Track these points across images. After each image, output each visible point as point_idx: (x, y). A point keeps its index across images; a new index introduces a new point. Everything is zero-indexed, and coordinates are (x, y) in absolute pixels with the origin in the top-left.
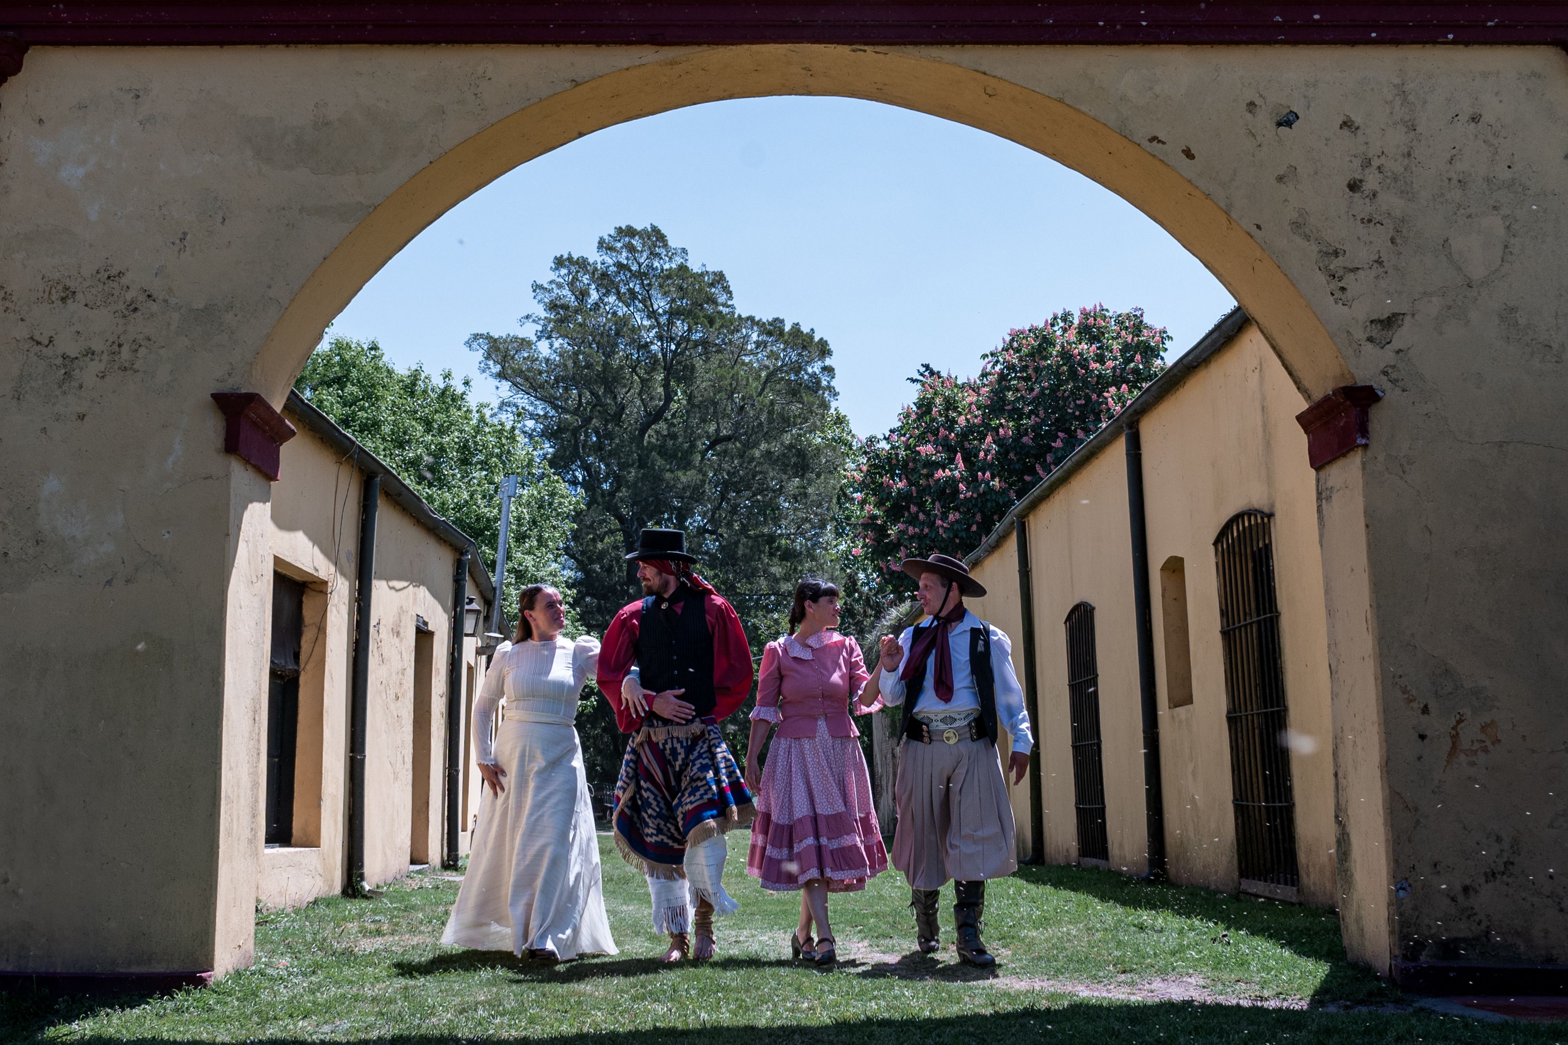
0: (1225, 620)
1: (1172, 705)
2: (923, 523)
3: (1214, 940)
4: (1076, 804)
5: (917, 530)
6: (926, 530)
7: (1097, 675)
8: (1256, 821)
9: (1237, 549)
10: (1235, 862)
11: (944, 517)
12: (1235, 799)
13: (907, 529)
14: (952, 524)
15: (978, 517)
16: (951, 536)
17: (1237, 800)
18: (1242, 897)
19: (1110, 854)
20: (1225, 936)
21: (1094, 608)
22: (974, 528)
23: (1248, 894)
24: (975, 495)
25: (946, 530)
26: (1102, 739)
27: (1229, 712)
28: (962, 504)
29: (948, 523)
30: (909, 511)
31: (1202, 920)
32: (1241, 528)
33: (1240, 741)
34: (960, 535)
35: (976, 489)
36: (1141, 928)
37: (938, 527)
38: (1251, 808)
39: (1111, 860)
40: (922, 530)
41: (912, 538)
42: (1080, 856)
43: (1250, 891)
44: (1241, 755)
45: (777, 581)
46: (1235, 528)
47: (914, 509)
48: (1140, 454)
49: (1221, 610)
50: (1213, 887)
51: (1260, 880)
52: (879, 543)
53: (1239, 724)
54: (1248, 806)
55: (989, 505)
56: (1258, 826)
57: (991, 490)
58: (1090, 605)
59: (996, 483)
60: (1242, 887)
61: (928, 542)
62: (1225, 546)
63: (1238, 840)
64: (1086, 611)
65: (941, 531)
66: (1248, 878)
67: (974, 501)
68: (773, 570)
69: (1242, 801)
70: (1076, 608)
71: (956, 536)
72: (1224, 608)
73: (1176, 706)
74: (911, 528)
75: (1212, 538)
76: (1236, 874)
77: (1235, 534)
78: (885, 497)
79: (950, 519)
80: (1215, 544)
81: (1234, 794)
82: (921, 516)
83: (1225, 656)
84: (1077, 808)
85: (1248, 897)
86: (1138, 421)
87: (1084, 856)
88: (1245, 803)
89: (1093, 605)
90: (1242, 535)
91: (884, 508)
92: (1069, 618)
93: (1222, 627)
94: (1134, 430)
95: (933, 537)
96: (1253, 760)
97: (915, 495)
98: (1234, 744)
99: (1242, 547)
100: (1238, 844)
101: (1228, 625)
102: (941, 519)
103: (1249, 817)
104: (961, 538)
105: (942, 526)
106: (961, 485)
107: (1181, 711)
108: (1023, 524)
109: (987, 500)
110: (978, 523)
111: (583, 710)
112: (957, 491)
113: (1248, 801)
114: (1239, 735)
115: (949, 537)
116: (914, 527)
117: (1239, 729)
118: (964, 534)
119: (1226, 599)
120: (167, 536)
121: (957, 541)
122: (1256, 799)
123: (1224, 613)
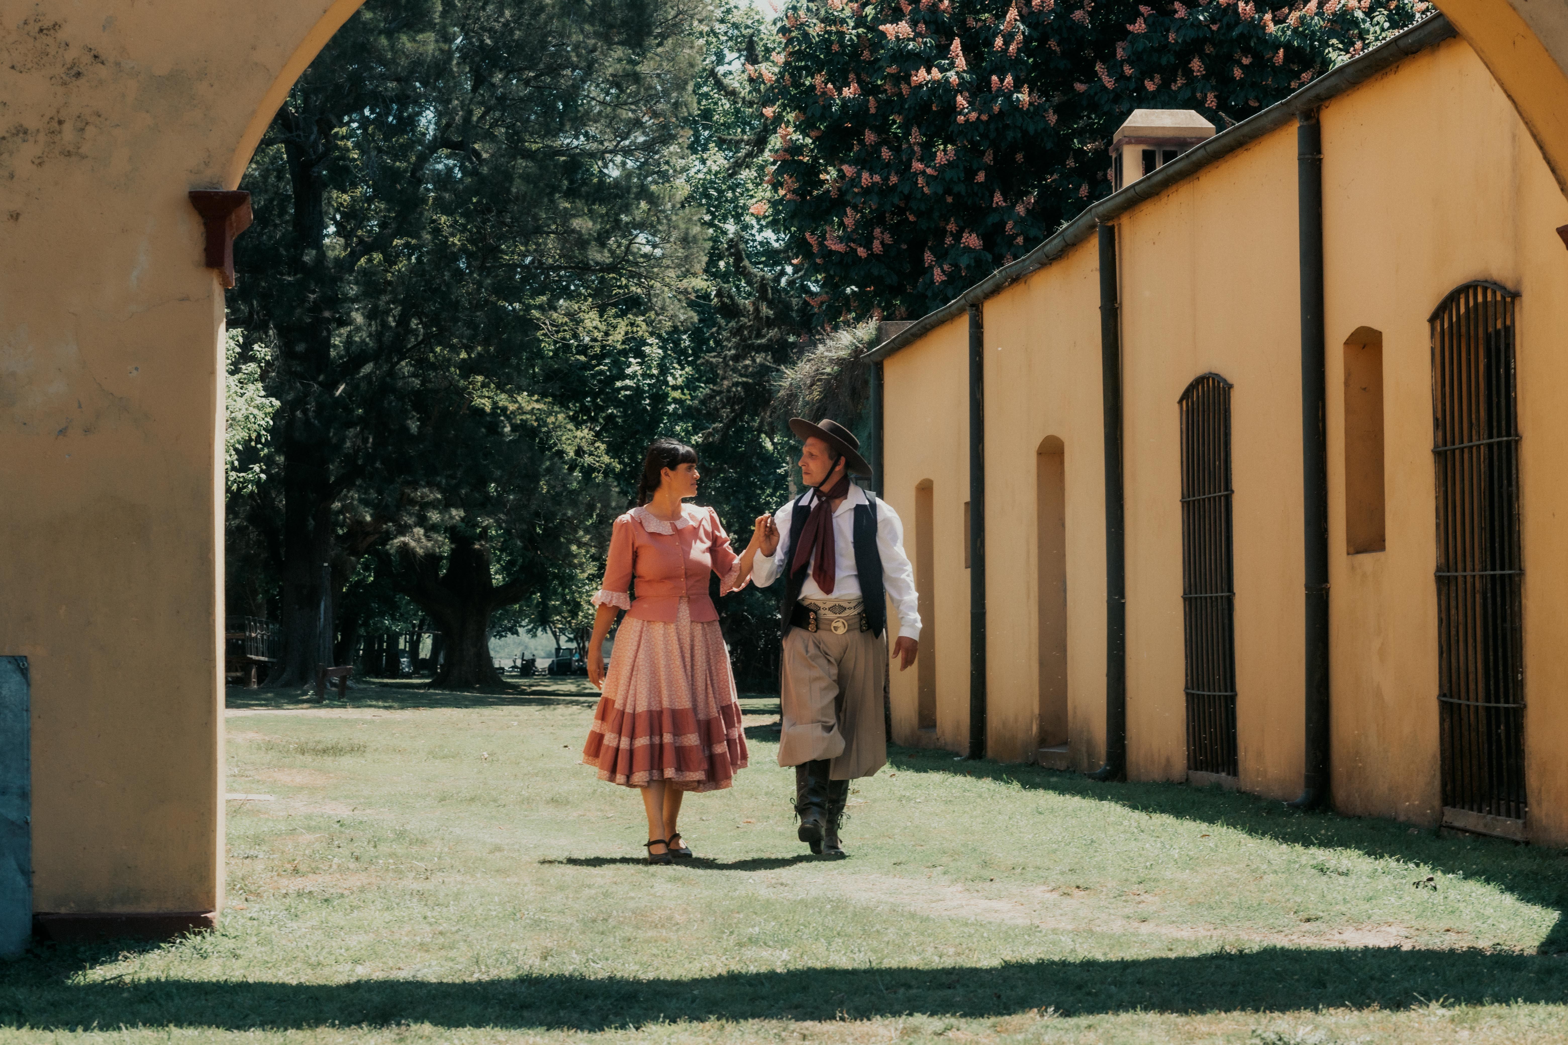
0: (1440, 434)
1: (1352, 550)
2: (888, 165)
3: (1417, 884)
4: (1187, 688)
5: (877, 178)
6: (894, 179)
7: (1233, 492)
8: (1470, 725)
9: (1463, 330)
10: (1437, 783)
11: (928, 156)
12: (1442, 694)
13: (859, 176)
14: (942, 169)
15: (988, 158)
16: (940, 191)
17: (1445, 695)
18: (1445, 832)
19: (1241, 767)
20: (1431, 879)
21: (1231, 386)
22: (981, 177)
23: (1453, 828)
24: (984, 117)
25: (929, 179)
26: (1236, 589)
27: (1438, 569)
28: (961, 133)
29: (934, 167)
30: (861, 142)
31: (1398, 860)
32: (1471, 303)
33: (1453, 611)
34: (956, 189)
35: (985, 107)
36: (1322, 870)
37: (916, 174)
38: (1463, 708)
39: (1242, 776)
40: (886, 179)
41: (867, 191)
42: (1189, 768)
43: (1456, 824)
44: (1453, 632)
45: (583, 243)
46: (1462, 301)
47: (870, 137)
48: (1320, 160)
49: (1436, 420)
50: (1402, 818)
51: (1472, 809)
52: (803, 197)
53: (1453, 588)
54: (1460, 705)
55: (1010, 135)
56: (1473, 734)
57: (1014, 107)
58: (1225, 381)
59: (1023, 97)
60: (1445, 819)
61: (896, 201)
62: (1446, 326)
63: (1443, 751)
64: (1216, 388)
65: (921, 181)
66: (1454, 806)
67: (982, 129)
68: (577, 223)
69: (1451, 697)
70: (1200, 381)
71: (948, 191)
72: (1439, 416)
73: (1358, 552)
74: (865, 175)
75: (1428, 316)
76: (1437, 803)
77: (1462, 310)
78: (818, 114)
79: (937, 161)
80: (1432, 320)
81: (1441, 686)
82: (886, 153)
83: (1437, 486)
84: (1187, 694)
85: (1453, 832)
86: (1319, 109)
87: (1196, 769)
88: (1456, 701)
89: (1230, 380)
90: (1472, 311)
91: (814, 134)
92: (1186, 395)
93: (1436, 446)
94: (1313, 121)
95: (906, 192)
96: (1470, 641)
97: (873, 111)
98: (1444, 616)
99: (1472, 328)
100: (1443, 759)
101: (1445, 444)
102: (921, 160)
103: (1461, 719)
104: (957, 196)
105: (923, 173)
106: (959, 98)
107: (1367, 560)
108: (1111, 230)
109: (1006, 127)
110: (987, 169)
111: (239, 489)
112: (951, 109)
113: (1459, 698)
114: (1453, 603)
115: (936, 193)
116: (872, 172)
117: (1453, 595)
118: (961, 188)
119: (1444, 404)
120: (135, 373)
121: (949, 200)
122: (1472, 695)
123: (1439, 424)
